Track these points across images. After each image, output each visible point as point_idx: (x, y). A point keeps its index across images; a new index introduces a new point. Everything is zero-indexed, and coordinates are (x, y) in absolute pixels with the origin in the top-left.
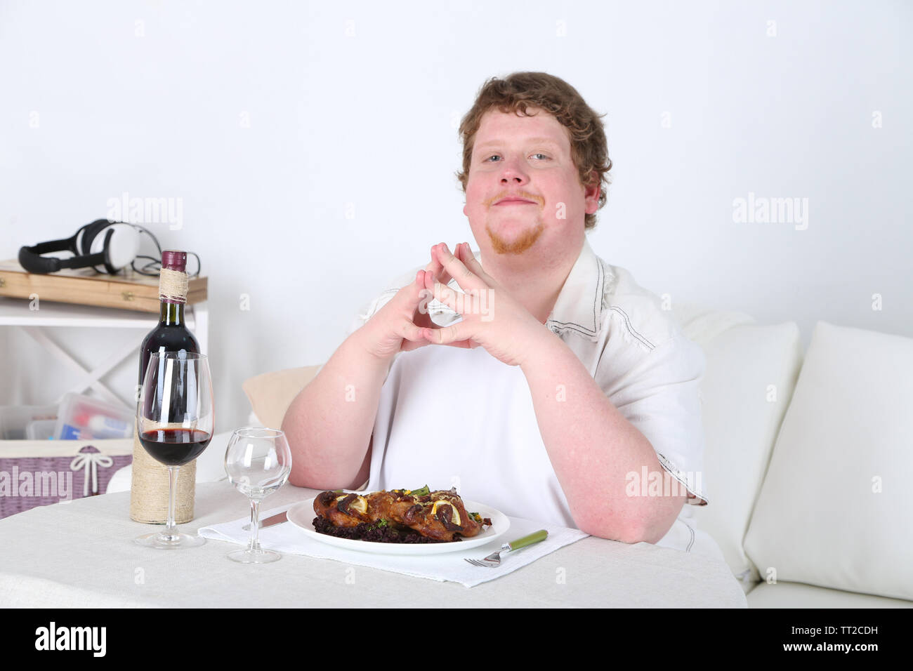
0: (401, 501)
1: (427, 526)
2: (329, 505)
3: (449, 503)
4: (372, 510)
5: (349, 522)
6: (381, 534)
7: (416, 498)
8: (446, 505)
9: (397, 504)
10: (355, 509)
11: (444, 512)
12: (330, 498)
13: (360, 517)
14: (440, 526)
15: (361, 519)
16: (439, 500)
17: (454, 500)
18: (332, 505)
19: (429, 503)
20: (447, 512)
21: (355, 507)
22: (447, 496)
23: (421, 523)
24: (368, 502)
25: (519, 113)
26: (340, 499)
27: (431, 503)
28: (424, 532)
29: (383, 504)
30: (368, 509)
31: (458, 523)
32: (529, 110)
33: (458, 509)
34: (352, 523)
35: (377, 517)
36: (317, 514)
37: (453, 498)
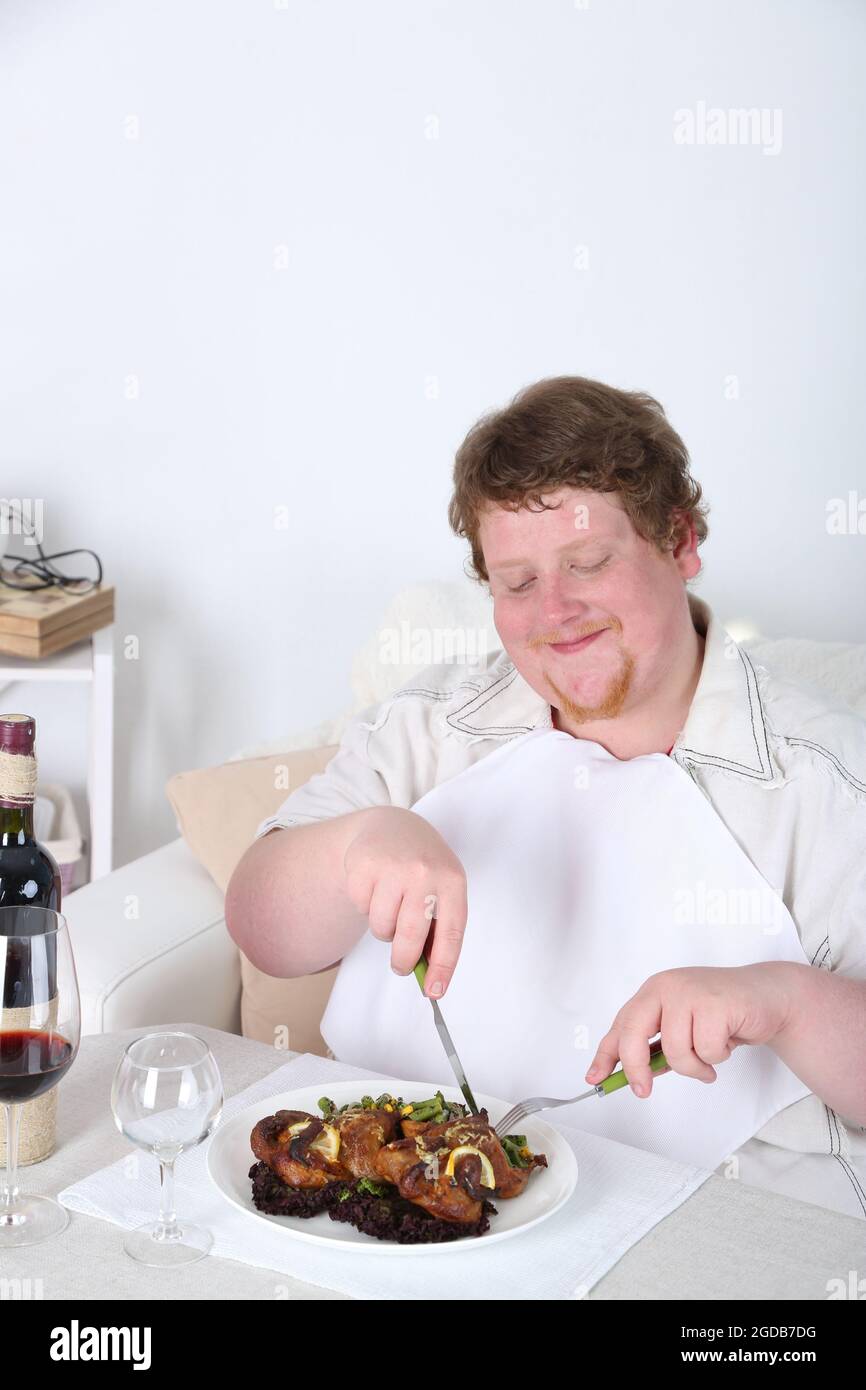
0: (394, 1149)
1: (439, 1199)
2: (276, 1139)
3: (475, 1151)
4: (348, 1152)
5: (309, 1179)
6: (361, 1216)
7: (421, 1143)
8: (471, 1157)
9: (387, 1155)
10: (318, 1151)
11: (467, 1170)
12: (279, 1128)
13: (329, 1168)
14: (461, 1196)
15: (329, 1172)
16: (459, 1145)
17: (484, 1141)
18: (283, 1139)
19: (444, 1151)
20: (472, 1170)
21: (320, 1147)
22: (472, 1135)
23: (428, 1193)
24: (342, 1136)
26: (295, 1129)
27: (445, 1151)
28: (434, 1210)
29: (366, 1142)
30: (341, 1148)
31: (491, 1184)
33: (489, 1158)
34: (313, 1180)
35: (355, 1169)
36: (257, 1156)
37: (482, 1137)
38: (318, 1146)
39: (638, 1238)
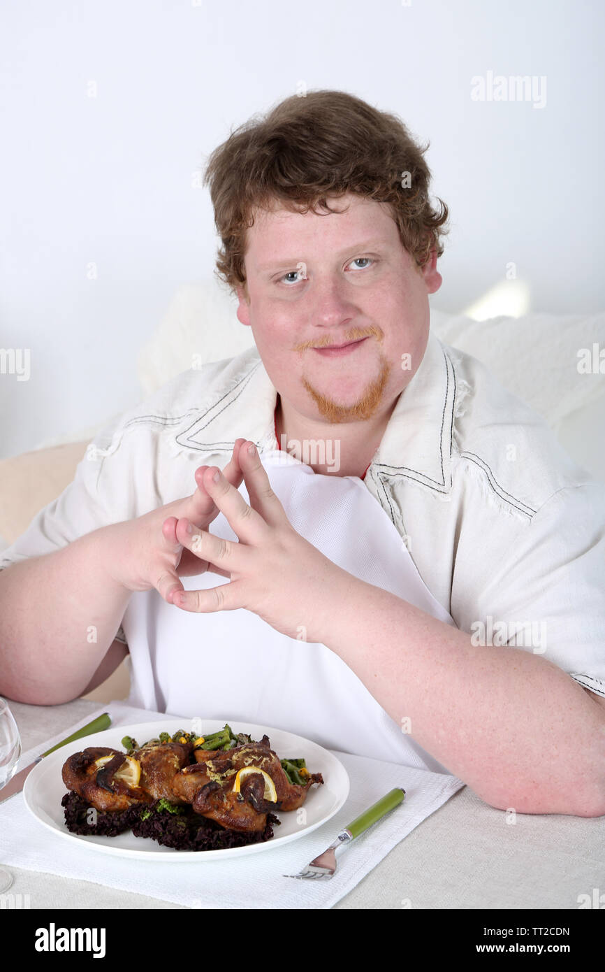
0: (188, 772)
1: (228, 813)
2: (85, 772)
3: (258, 771)
4: (148, 779)
5: (115, 804)
6: (161, 830)
7: (210, 766)
8: (254, 775)
9: (182, 778)
10: (122, 779)
11: (252, 787)
12: (86, 762)
13: (131, 793)
14: (247, 809)
15: (132, 797)
16: (244, 766)
17: (266, 762)
18: (90, 771)
19: (231, 772)
20: (256, 787)
21: (123, 776)
22: (256, 758)
23: (218, 808)
24: (142, 766)
25: (320, 211)
26: (101, 762)
27: (233, 772)
28: (224, 822)
29: (163, 769)
30: (142, 776)
31: (274, 798)
32: (332, 204)
33: (271, 776)
34: (118, 804)
35: (155, 793)
36: (68, 787)
37: (265, 759)
38: (121, 775)
39: (403, 836)
